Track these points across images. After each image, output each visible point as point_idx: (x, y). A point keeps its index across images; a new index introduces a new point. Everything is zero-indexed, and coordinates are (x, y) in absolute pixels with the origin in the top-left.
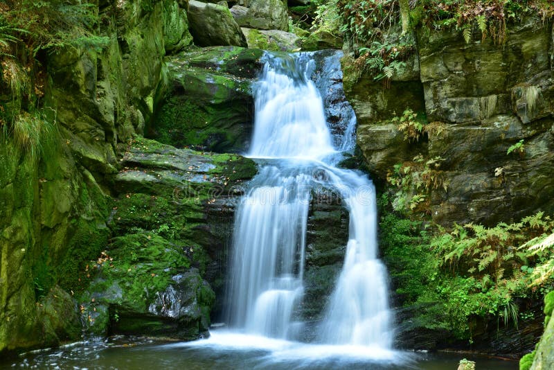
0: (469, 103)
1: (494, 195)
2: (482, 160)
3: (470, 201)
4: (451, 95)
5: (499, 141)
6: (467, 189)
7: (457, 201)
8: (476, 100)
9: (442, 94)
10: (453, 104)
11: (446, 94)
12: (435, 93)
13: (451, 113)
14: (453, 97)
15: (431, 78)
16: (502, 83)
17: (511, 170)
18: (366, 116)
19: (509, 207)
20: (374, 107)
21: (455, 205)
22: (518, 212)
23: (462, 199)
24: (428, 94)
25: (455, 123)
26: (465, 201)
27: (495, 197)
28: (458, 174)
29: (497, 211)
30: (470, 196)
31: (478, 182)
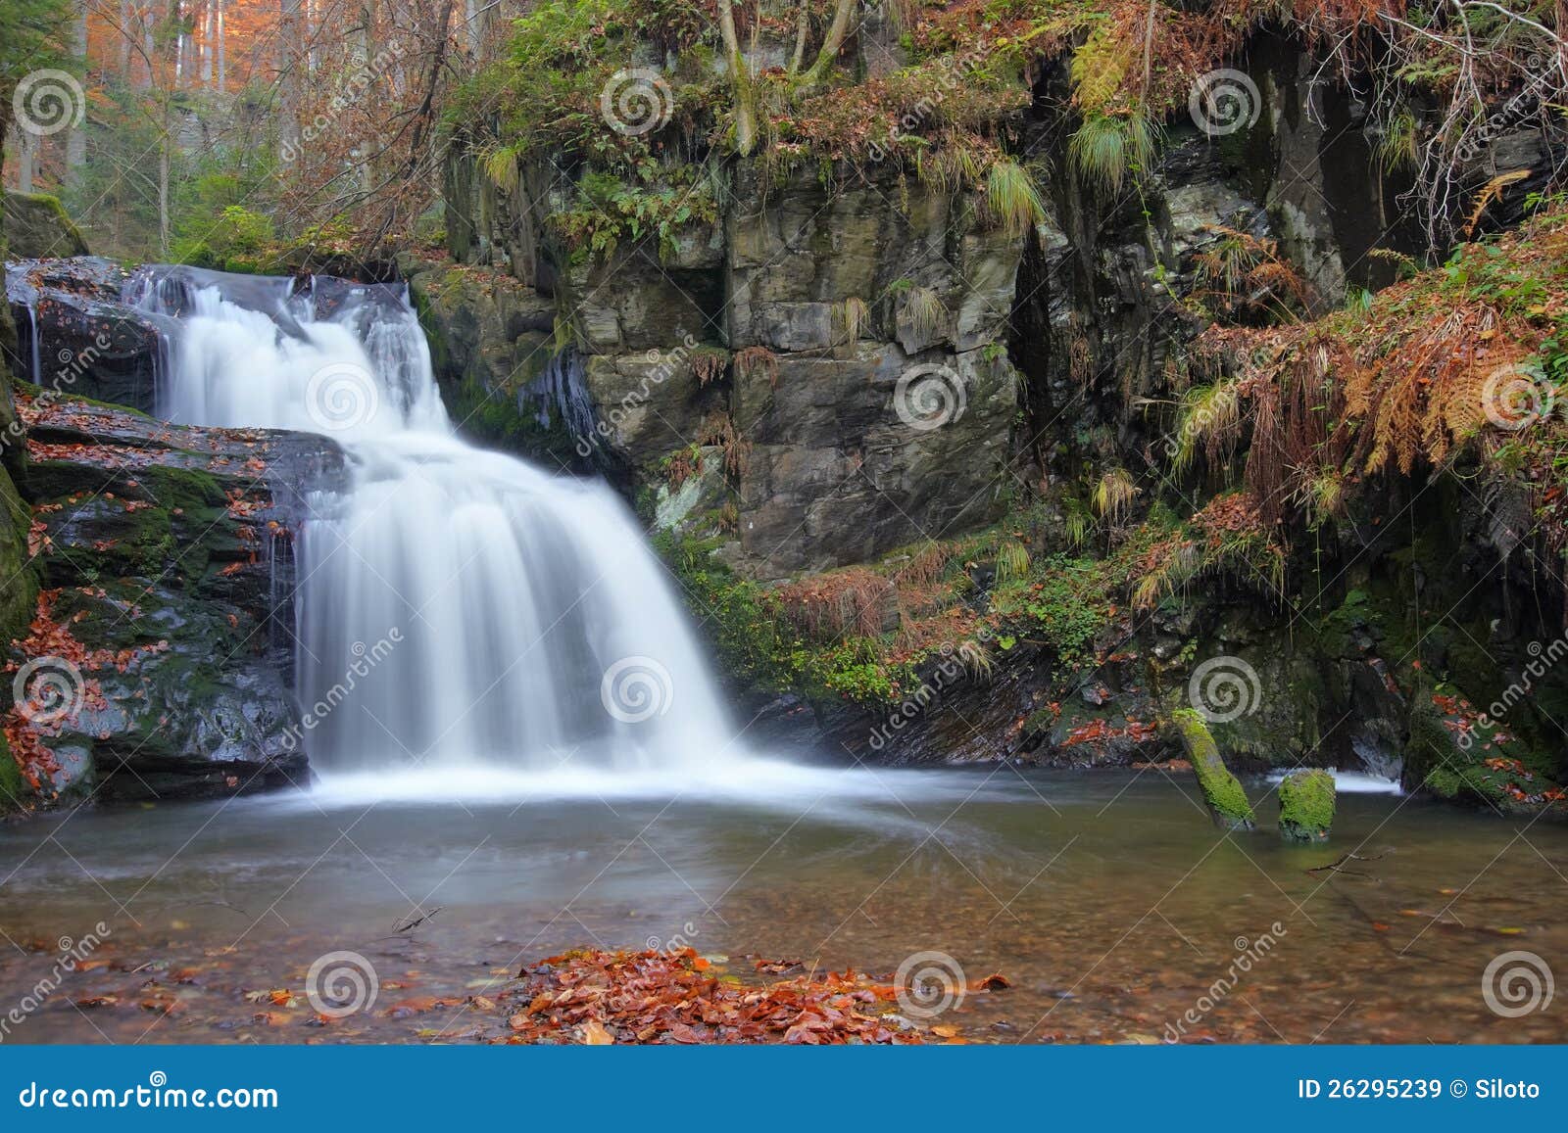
0: (815, 313)
1: (849, 489)
2: (832, 423)
3: (810, 502)
4: (782, 297)
5: (865, 386)
6: (805, 477)
7: (787, 501)
8: (826, 309)
9: (767, 294)
10: (789, 315)
11: (775, 294)
12: (756, 292)
13: (783, 331)
14: (785, 301)
15: (753, 261)
16: (870, 279)
17: (879, 443)
18: (607, 335)
19: (870, 513)
20: (620, 322)
21: (784, 508)
22: (883, 523)
23: (797, 496)
24: (740, 292)
25: (787, 350)
26: (801, 501)
27: (849, 494)
28: (788, 450)
29: (852, 522)
30: (810, 492)
31: (822, 465)
